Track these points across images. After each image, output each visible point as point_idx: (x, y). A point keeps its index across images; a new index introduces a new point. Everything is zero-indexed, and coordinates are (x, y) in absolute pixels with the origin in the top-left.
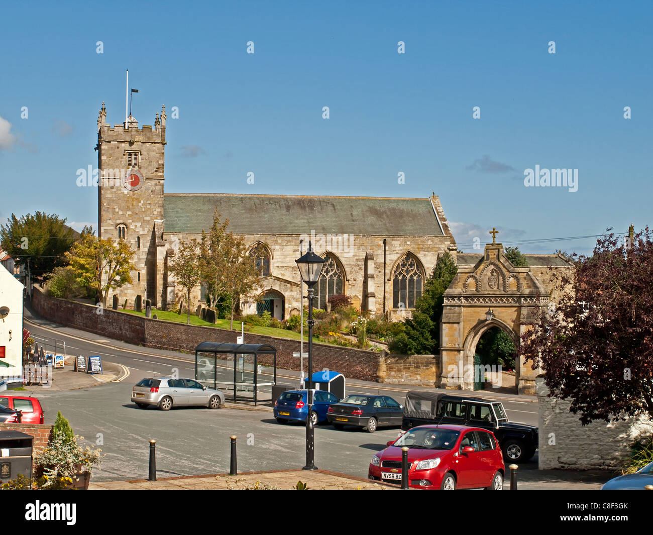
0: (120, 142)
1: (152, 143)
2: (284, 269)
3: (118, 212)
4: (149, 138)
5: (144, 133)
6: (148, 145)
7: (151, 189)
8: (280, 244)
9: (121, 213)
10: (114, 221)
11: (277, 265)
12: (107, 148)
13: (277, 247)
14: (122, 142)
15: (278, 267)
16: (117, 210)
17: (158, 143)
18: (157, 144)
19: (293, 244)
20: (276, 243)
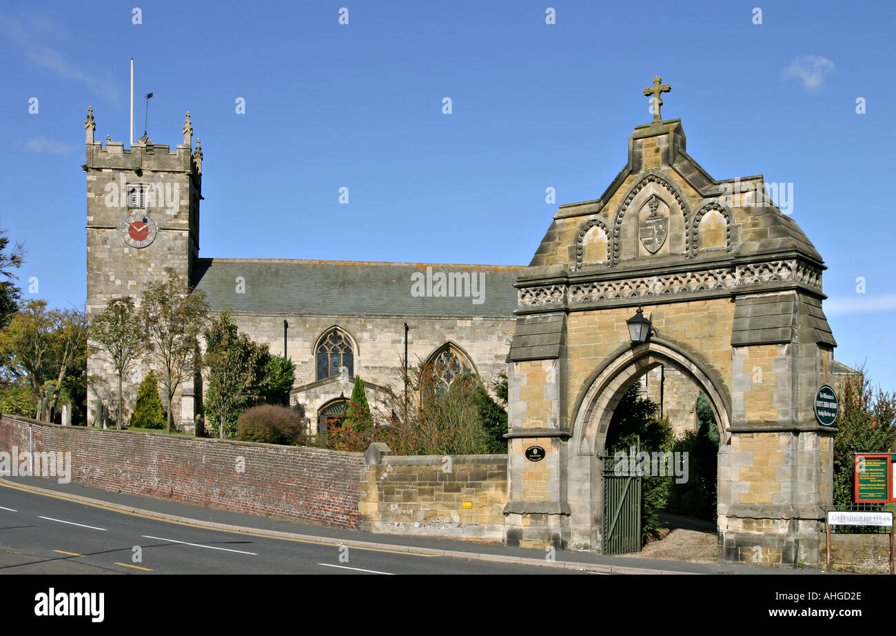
0: (117, 169)
1: (169, 172)
2: (378, 370)
3: (114, 282)
4: (163, 164)
5: (156, 155)
6: (162, 176)
7: (168, 245)
8: (371, 331)
9: (118, 282)
10: (108, 296)
11: (366, 364)
12: (95, 179)
13: (366, 335)
14: (120, 170)
15: (367, 367)
16: (112, 278)
17: (179, 172)
18: (177, 175)
19: (392, 330)
20: (363, 328)
